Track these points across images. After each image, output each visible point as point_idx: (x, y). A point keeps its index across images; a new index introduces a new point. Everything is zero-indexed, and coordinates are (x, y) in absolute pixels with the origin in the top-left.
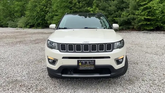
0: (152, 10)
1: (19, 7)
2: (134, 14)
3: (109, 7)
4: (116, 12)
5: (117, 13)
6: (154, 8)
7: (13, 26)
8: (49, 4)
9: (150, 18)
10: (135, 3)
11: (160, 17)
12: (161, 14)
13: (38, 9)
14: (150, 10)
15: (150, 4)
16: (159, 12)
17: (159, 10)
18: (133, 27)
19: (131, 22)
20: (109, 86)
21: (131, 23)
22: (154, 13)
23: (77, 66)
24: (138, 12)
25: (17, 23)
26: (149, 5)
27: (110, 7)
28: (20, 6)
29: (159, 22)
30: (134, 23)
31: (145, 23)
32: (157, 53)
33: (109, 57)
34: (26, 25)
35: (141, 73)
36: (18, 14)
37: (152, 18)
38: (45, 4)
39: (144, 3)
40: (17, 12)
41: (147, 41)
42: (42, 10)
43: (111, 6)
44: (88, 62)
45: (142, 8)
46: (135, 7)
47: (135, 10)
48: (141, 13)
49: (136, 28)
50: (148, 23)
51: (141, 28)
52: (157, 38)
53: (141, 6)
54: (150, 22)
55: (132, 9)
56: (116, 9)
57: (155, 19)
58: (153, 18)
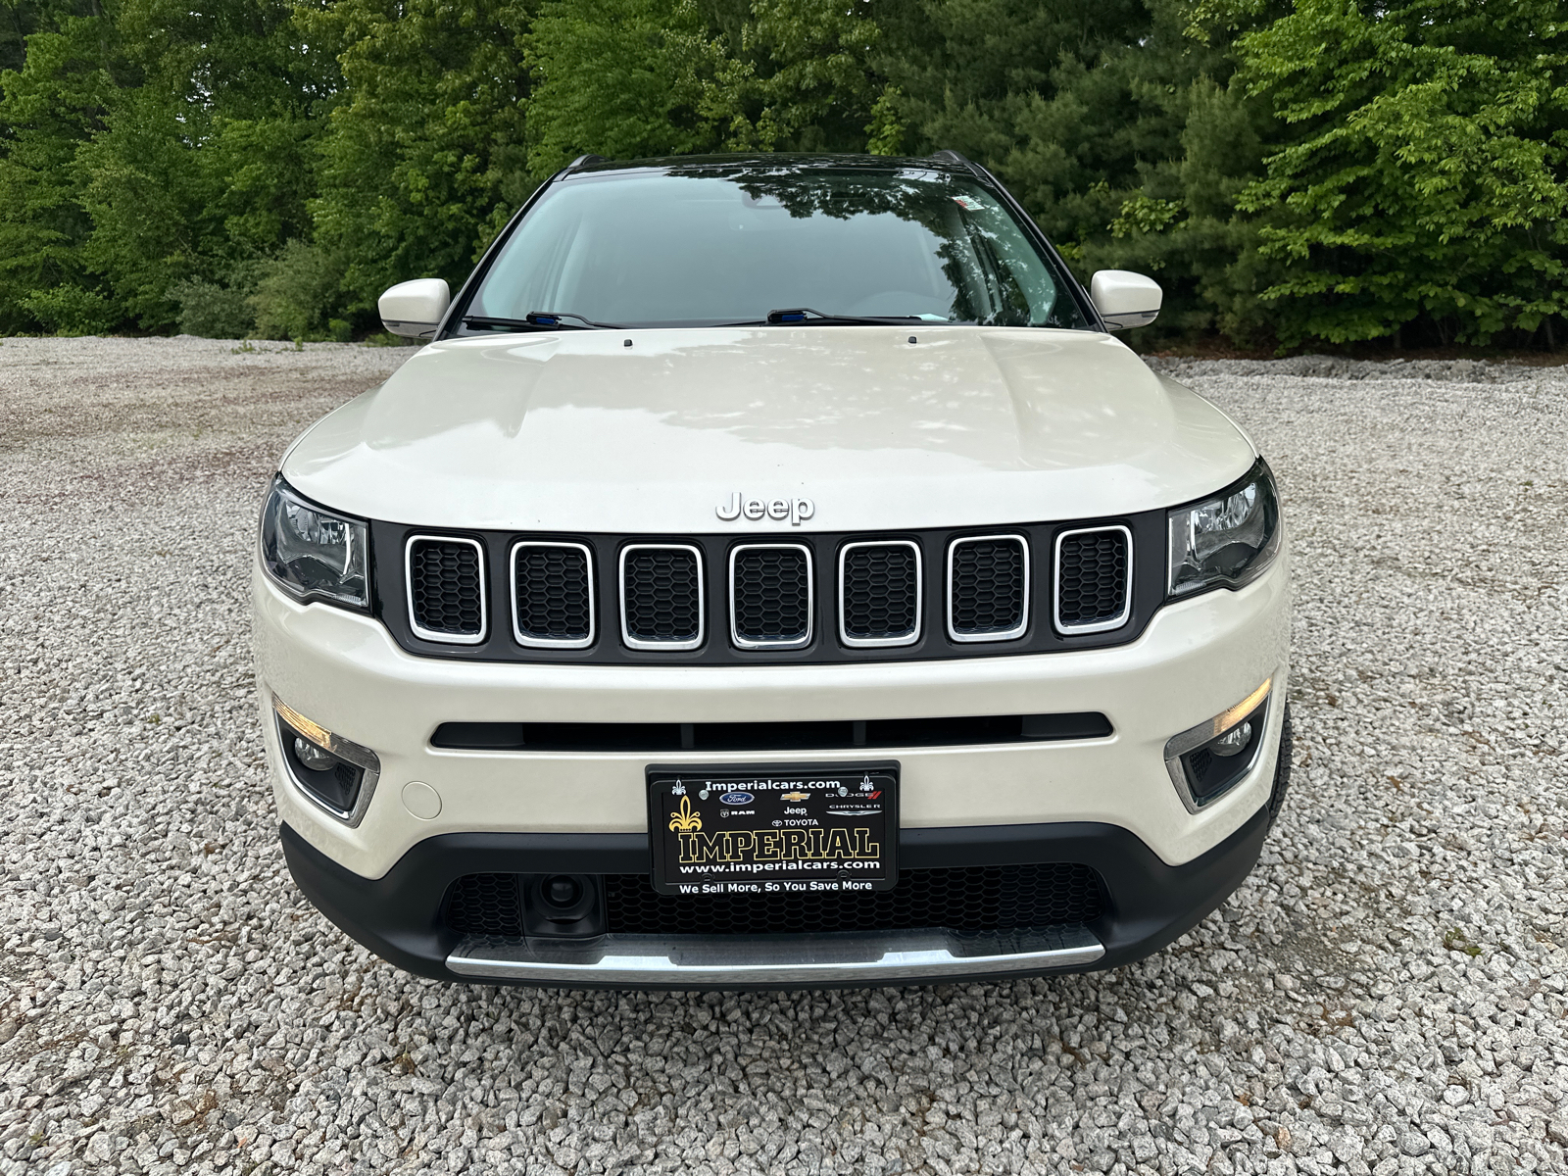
0: (1381, 172)
1: (258, 167)
2: (1224, 211)
3: (1007, 150)
4: (1065, 194)
5: (1074, 201)
6: (1402, 152)
7: (218, 326)
8: (499, 136)
9: (1365, 239)
10: (1240, 112)
11: (1444, 238)
12: (1464, 205)
13: (415, 181)
14: (1365, 172)
15: (1365, 122)
16: (1439, 192)
17: (1443, 172)
18: (1213, 323)
19: (1197, 280)
20: (1067, 1049)
21: (1197, 289)
22: (1397, 198)
23: (644, 843)
24: (1265, 187)
25: (252, 300)
26: (1361, 123)
27: (1015, 153)
28: (271, 157)
29: (1438, 277)
30: (1217, 289)
31: (1317, 287)
32: (1484, 565)
33: (1096, 725)
34: (325, 315)
35: (1405, 825)
36: (259, 222)
37: (1377, 241)
38: (471, 132)
39: (1317, 107)
40: (245, 204)
41: (1349, 449)
42: (442, 182)
43: (1023, 142)
44: (797, 796)
45: (1297, 151)
46: (1236, 145)
47: (1230, 176)
48: (1283, 197)
49: (1238, 332)
50: (1341, 288)
51: (1281, 336)
52: (1432, 421)
53: (1288, 134)
54: (1357, 274)
55: (1207, 166)
56: (1067, 163)
57: (1404, 251)
58: (1388, 242)
